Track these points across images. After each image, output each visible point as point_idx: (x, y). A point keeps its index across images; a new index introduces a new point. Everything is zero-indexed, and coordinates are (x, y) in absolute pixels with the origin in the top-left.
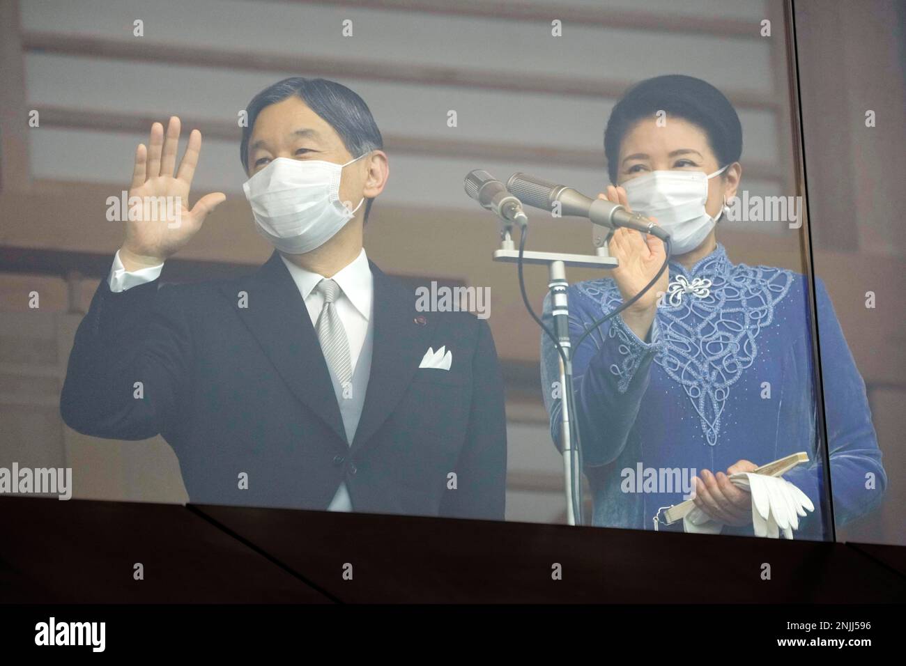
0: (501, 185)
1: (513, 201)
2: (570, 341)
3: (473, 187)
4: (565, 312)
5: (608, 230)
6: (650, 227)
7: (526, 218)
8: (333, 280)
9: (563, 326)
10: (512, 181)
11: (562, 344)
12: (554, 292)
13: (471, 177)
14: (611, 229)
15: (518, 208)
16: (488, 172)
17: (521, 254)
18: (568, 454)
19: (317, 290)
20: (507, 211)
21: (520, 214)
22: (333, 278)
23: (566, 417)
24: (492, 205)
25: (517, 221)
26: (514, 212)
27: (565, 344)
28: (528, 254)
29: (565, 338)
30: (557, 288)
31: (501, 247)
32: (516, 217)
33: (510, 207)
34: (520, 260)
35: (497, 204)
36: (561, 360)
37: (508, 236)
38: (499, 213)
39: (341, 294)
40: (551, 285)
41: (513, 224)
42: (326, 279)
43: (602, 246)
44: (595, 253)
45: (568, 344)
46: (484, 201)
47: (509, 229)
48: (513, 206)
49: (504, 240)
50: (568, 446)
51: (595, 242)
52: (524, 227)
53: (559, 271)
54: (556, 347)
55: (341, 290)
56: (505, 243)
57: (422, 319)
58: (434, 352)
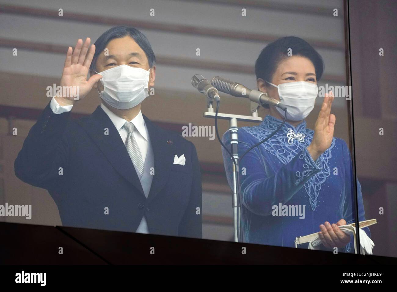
0: (208, 82)
1: (213, 89)
2: (238, 156)
3: (196, 82)
4: (237, 142)
5: (258, 105)
6: (278, 104)
7: (220, 97)
8: (131, 122)
9: (235, 149)
10: (213, 80)
11: (234, 157)
12: (231, 133)
13: (194, 77)
15: (216, 93)
16: (202, 75)
17: (216, 114)
18: (236, 209)
19: (124, 127)
20: (211, 94)
21: (217, 96)
22: (131, 121)
23: (235, 192)
24: (204, 91)
25: (215, 99)
26: (214, 95)
27: (236, 157)
28: (220, 115)
29: (236, 154)
30: (233, 131)
31: (207, 111)
32: (215, 97)
33: (212, 92)
34: (216, 117)
35: (206, 91)
36: (234, 165)
37: (211, 106)
38: (207, 94)
39: (135, 129)
40: (230, 129)
41: (213, 100)
42: (128, 122)
43: (255, 112)
44: (251, 115)
45: (237, 157)
46: (200, 89)
47: (211, 102)
48: (214, 92)
49: (209, 107)
50: (236, 205)
51: (252, 110)
52: (219, 101)
53: (234, 123)
54: (232, 158)
55: (135, 127)
56: (209, 109)
57: (171, 142)
58: (179, 157)
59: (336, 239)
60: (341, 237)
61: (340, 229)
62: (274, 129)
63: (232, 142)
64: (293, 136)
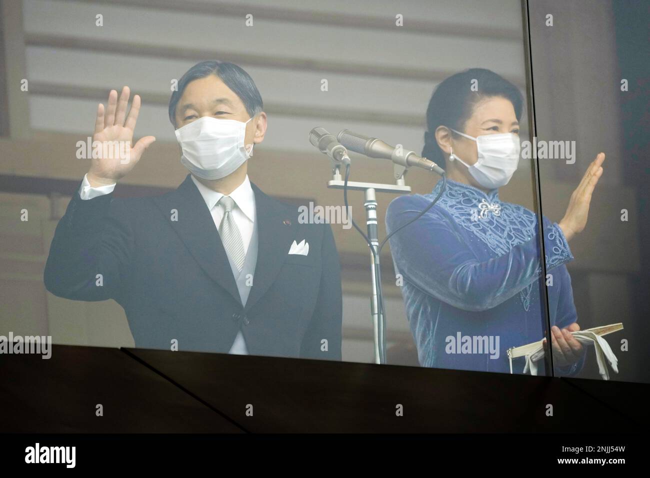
0: (333, 137)
1: (340, 148)
2: (378, 242)
3: (315, 138)
4: (375, 222)
5: (404, 168)
6: (432, 166)
7: (349, 159)
8: (229, 197)
9: (373, 231)
10: (340, 135)
11: (373, 243)
12: (368, 209)
13: (313, 132)
14: (406, 167)
15: (344, 153)
16: (325, 127)
17: (346, 183)
18: (376, 316)
19: (219, 203)
20: (337, 155)
21: (346, 157)
22: (230, 195)
23: (375, 293)
24: (327, 151)
25: (344, 162)
26: (342, 156)
27: (375, 243)
28: (350, 184)
29: (375, 240)
30: (370, 207)
31: (333, 179)
32: (342, 159)
33: (339, 153)
34: (345, 187)
35: (330, 150)
36: (372, 254)
37: (337, 171)
38: (332, 154)
39: (235, 206)
40: (365, 205)
41: (341, 163)
42: (226, 196)
43: (400, 178)
44: (395, 183)
45: (377, 244)
46: (322, 148)
47: (338, 167)
48: (341, 152)
49: (335, 174)
50: (376, 311)
51: (395, 176)
52: (348, 165)
53: (371, 195)
54: (369, 245)
55: (235, 203)
56: (335, 176)
57: (288, 222)
58: (298, 244)
59: (569, 351)
60: (576, 348)
61: (574, 337)
62: (458, 199)
63: (368, 223)
64: (487, 207)
